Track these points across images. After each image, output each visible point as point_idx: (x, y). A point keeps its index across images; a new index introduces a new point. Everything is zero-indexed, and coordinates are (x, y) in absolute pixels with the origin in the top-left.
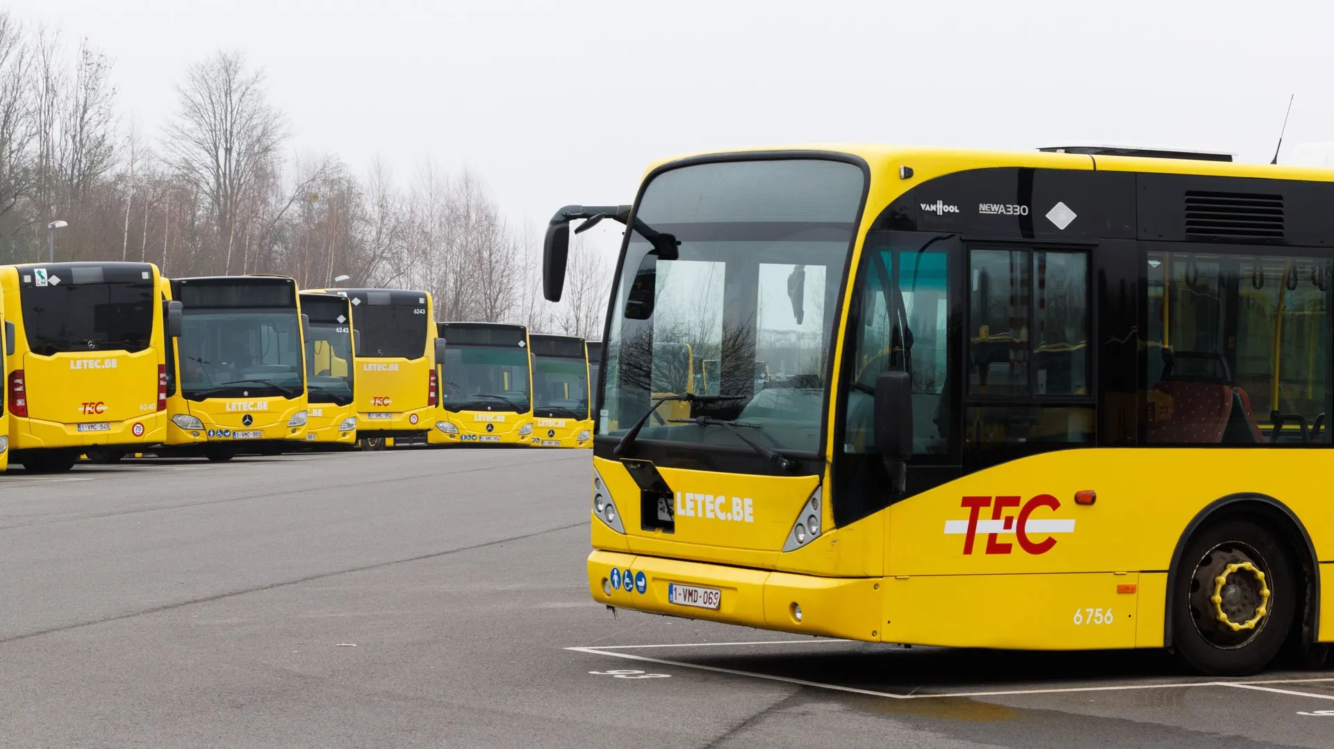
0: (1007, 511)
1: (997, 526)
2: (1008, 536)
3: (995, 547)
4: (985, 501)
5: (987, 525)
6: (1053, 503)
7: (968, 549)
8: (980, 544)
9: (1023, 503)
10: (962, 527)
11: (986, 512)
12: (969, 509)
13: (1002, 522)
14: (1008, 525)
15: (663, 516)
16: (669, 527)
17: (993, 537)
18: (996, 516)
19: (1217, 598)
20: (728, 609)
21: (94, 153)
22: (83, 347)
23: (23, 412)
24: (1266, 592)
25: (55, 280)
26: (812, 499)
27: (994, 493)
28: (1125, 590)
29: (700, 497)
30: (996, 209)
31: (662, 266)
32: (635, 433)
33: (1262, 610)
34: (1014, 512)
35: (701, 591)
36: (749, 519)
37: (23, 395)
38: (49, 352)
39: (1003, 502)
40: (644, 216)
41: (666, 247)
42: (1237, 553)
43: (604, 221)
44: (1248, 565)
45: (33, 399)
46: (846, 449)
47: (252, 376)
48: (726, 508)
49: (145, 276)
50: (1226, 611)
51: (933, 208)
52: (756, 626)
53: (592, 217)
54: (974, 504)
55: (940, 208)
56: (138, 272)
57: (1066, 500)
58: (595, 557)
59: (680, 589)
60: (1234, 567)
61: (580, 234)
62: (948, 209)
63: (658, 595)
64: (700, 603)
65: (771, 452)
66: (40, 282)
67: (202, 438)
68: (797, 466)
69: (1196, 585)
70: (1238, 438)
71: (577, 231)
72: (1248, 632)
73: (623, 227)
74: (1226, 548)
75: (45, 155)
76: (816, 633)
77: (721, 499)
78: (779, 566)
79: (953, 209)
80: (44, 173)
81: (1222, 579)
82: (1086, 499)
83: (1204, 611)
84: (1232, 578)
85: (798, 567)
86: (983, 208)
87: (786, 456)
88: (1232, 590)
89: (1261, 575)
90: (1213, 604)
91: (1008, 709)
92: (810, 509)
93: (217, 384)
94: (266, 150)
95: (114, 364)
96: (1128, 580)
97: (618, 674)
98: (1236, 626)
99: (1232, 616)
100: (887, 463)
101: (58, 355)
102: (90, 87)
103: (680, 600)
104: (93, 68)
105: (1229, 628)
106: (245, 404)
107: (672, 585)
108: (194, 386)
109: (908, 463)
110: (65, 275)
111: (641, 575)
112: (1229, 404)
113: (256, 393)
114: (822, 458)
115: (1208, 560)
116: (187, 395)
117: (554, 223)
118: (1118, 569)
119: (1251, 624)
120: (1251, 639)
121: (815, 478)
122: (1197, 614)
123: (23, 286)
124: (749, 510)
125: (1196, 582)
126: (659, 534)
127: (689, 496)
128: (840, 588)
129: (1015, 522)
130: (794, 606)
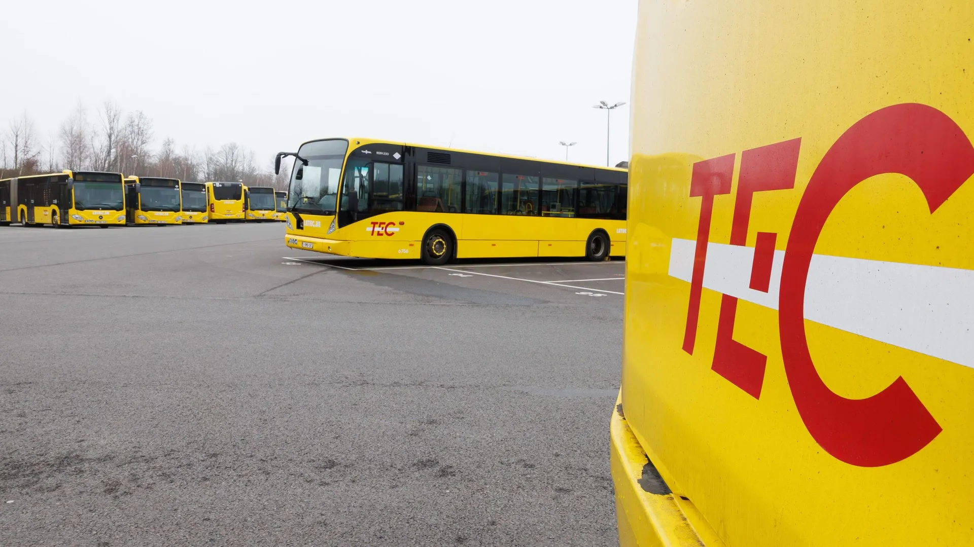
0: (382, 226)
1: (380, 229)
2: (383, 231)
3: (379, 234)
4: (377, 223)
5: (377, 229)
6: (393, 224)
7: (372, 234)
8: (375, 233)
9: (386, 224)
10: (371, 229)
11: (377, 226)
12: (373, 225)
13: (381, 228)
14: (382, 229)
15: (301, 226)
16: (302, 228)
17: (379, 232)
18: (380, 227)
19: (433, 247)
20: (315, 248)
21: (253, 170)
22: (226, 199)
23: (213, 212)
24: (445, 246)
25: (221, 186)
26: (333, 221)
27: (379, 221)
28: (411, 245)
29: (308, 221)
30: (381, 153)
31: (304, 167)
32: (295, 206)
33: (444, 250)
34: (384, 226)
35: (309, 244)
36: (320, 226)
37: (214, 208)
38: (219, 200)
39: (381, 223)
40: (300, 155)
41: (305, 163)
42: (438, 237)
43: (289, 156)
44: (441, 240)
45: (215, 209)
46: (342, 209)
47: (265, 206)
48: (315, 224)
49: (240, 185)
50: (435, 251)
51: (365, 152)
52: (321, 252)
53: (286, 155)
54: (374, 224)
55: (366, 152)
56: (239, 185)
57: (397, 223)
58: (287, 236)
59: (304, 243)
60: (437, 240)
61: (284, 159)
62: (368, 152)
63: (300, 245)
64: (308, 247)
65: (324, 210)
66: (217, 186)
67: (254, 218)
68: (330, 213)
69: (428, 244)
70: (439, 210)
71: (283, 157)
72: (440, 256)
73: (295, 158)
74: (436, 236)
75: (243, 170)
76: (335, 254)
77: (314, 222)
78: (327, 238)
79: (370, 152)
80: (242, 173)
81: (435, 243)
82: (402, 223)
83: (430, 251)
84: (437, 243)
85: (330, 238)
86: (378, 153)
87: (327, 211)
88: (437, 246)
89: (444, 242)
90: (432, 249)
91: (381, 273)
92: (333, 224)
93: (257, 208)
94: (286, 170)
95: (233, 203)
96: (412, 243)
97: (288, 263)
98: (438, 254)
99: (437, 252)
100: (352, 213)
101: (221, 201)
102: (252, 157)
103: (304, 246)
104: (252, 154)
105: (436, 255)
106: (263, 212)
107: (303, 242)
108: (252, 208)
109: (357, 213)
110: (223, 185)
111: (296, 240)
112: (437, 203)
113: (265, 210)
114: (336, 211)
115: (431, 239)
116: (251, 210)
117: (277, 156)
118: (410, 240)
119: (441, 253)
120: (442, 257)
121: (334, 216)
122: (429, 251)
123: (214, 186)
124: (320, 224)
125: (428, 243)
126: (300, 230)
127: (307, 221)
128: (339, 243)
129: (384, 228)
130: (329, 247)
